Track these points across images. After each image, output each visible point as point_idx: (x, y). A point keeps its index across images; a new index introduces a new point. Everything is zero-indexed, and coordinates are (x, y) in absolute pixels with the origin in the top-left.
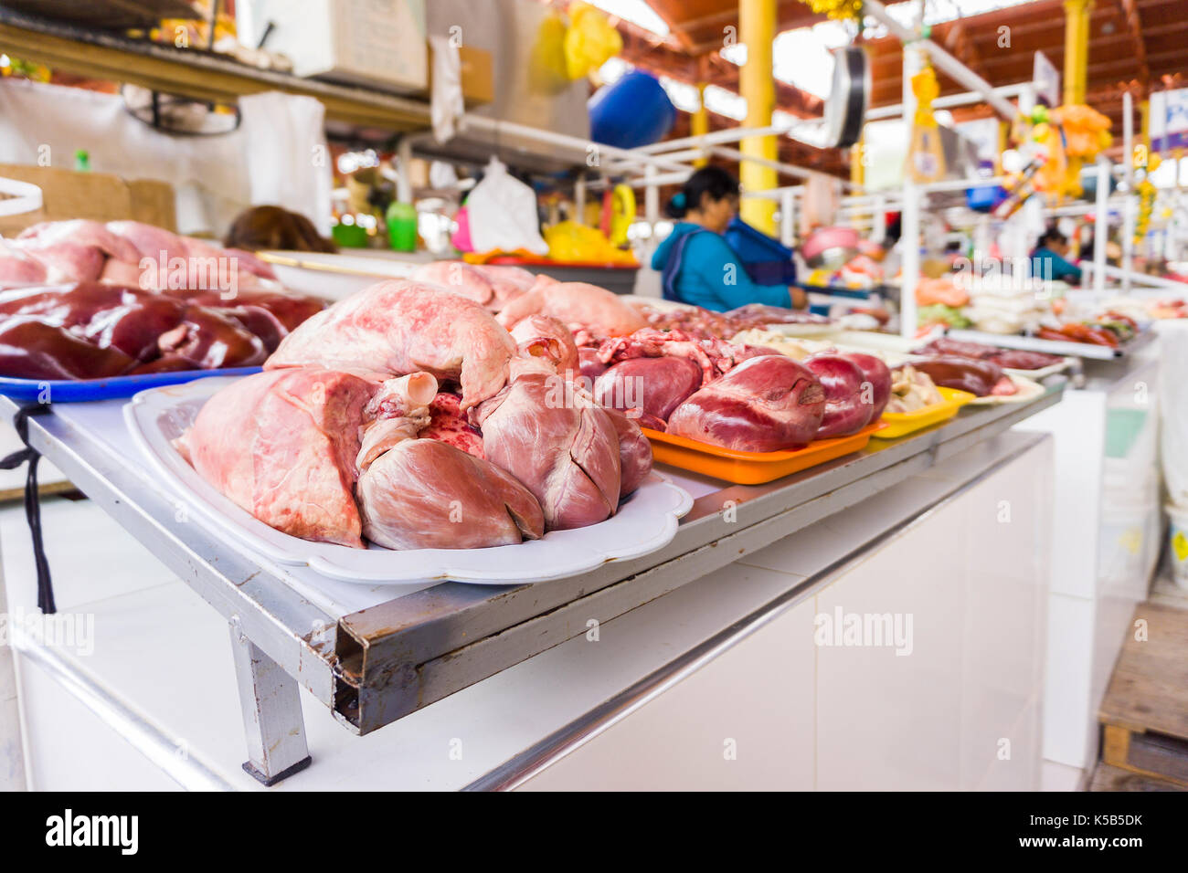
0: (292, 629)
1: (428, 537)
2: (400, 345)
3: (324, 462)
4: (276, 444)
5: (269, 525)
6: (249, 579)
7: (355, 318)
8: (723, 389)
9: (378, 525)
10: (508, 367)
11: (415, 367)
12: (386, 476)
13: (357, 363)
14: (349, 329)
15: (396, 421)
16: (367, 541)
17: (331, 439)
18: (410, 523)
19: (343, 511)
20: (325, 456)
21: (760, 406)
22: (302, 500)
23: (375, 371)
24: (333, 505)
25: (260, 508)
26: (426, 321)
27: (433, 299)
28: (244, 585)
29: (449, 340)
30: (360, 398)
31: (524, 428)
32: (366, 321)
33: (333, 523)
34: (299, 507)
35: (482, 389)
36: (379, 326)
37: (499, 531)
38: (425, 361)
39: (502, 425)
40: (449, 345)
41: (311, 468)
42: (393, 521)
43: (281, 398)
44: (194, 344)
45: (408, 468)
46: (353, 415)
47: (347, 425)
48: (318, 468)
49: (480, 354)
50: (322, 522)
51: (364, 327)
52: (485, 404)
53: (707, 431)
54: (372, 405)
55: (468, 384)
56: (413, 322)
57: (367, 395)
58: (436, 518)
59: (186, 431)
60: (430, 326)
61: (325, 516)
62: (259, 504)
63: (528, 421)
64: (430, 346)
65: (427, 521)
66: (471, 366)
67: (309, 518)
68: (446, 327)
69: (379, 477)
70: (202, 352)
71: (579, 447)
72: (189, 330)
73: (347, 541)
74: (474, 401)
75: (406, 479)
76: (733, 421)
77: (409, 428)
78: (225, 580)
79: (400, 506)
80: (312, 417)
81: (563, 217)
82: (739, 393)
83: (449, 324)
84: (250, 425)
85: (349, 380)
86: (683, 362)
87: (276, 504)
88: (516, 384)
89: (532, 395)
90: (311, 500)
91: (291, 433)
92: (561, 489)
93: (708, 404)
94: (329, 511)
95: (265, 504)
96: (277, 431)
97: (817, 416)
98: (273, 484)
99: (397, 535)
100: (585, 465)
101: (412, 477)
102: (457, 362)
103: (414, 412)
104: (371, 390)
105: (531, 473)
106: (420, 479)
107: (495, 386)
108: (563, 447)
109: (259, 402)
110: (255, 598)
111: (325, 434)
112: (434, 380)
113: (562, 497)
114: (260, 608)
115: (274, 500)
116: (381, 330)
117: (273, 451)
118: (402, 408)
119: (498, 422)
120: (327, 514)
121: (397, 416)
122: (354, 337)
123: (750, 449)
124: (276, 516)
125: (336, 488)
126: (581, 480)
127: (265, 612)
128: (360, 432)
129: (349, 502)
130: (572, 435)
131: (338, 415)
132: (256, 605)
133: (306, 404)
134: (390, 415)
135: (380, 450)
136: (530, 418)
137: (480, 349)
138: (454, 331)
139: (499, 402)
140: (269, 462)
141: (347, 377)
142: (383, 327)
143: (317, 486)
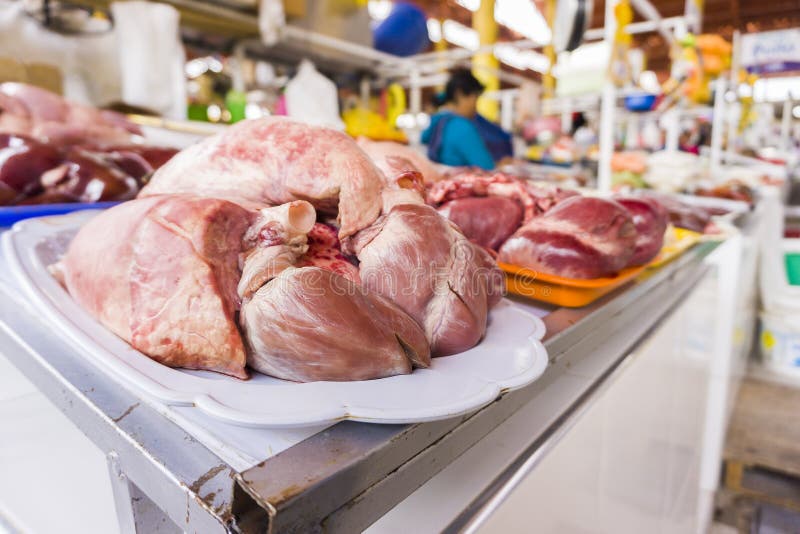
0: (177, 475)
1: (318, 368)
2: (276, 175)
3: (206, 290)
4: (154, 271)
5: (147, 355)
6: (128, 413)
7: (229, 149)
8: (550, 223)
9: (263, 356)
10: (381, 198)
11: (290, 196)
12: (272, 305)
13: (233, 192)
14: (223, 160)
15: (276, 249)
16: (251, 371)
17: (212, 267)
18: (300, 354)
19: (226, 341)
20: (206, 284)
21: (586, 239)
22: (182, 329)
23: (251, 200)
24: (216, 335)
25: (138, 338)
26: (301, 152)
27: (306, 132)
28: (121, 421)
29: (325, 170)
30: (239, 226)
31: (405, 257)
32: (240, 152)
33: (216, 353)
34: (180, 337)
35: (360, 219)
36: (253, 157)
37: (391, 362)
38: (301, 189)
39: (383, 253)
40: (326, 175)
41: (191, 297)
42: (280, 351)
43: (159, 223)
44: (74, 182)
45: (297, 297)
46: (233, 242)
47: (226, 253)
48: (199, 296)
49: (358, 184)
50: (204, 352)
51: (239, 158)
52: (362, 233)
53: (540, 260)
54: (251, 233)
55: (346, 213)
56: (288, 152)
57: (246, 223)
58: (327, 349)
59: (63, 257)
60: (305, 156)
61: (207, 346)
62: (137, 334)
63: (408, 250)
64: (306, 176)
65: (317, 353)
66: (349, 195)
67: (191, 348)
68: (321, 158)
69: (266, 307)
70: (81, 189)
71: (456, 275)
72: (69, 169)
73: (231, 371)
74: (352, 230)
75: (294, 309)
76: (563, 252)
77: (289, 255)
78: (102, 414)
79: (288, 336)
80: (191, 244)
81: (353, 107)
82: (566, 227)
83: (324, 155)
84: (126, 251)
85: (228, 207)
86: (509, 201)
87: (155, 334)
88: (392, 214)
89: (411, 225)
90: (193, 330)
91: (170, 260)
92: (440, 317)
93: (539, 237)
94: (212, 341)
95: (144, 334)
96: (155, 258)
97: (632, 247)
98: (151, 313)
99: (284, 365)
100: (461, 294)
101: (302, 308)
102: (335, 192)
103: (294, 240)
104: (250, 218)
105: (412, 301)
106: (309, 309)
107: (370, 216)
108: (442, 275)
109: (134, 229)
110: (134, 436)
111: (207, 262)
112: (312, 209)
113: (440, 324)
114: (141, 448)
115: (153, 329)
116: (256, 160)
117: (152, 279)
118: (283, 235)
119: (377, 250)
120: (210, 344)
121: (278, 244)
122: (228, 166)
123: (578, 277)
124: (156, 346)
125: (218, 317)
126: (459, 308)
127: (146, 454)
128: (241, 260)
129: (233, 332)
130: (449, 264)
131: (217, 242)
132: (136, 445)
133: (185, 230)
134: (271, 242)
135: (264, 278)
136: (410, 247)
137: (357, 179)
138: (330, 162)
139: (377, 231)
140: (147, 290)
141: (226, 204)
142: (258, 158)
143: (198, 316)
